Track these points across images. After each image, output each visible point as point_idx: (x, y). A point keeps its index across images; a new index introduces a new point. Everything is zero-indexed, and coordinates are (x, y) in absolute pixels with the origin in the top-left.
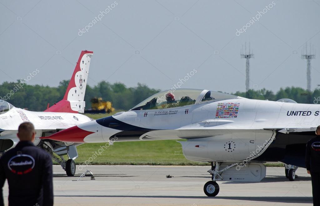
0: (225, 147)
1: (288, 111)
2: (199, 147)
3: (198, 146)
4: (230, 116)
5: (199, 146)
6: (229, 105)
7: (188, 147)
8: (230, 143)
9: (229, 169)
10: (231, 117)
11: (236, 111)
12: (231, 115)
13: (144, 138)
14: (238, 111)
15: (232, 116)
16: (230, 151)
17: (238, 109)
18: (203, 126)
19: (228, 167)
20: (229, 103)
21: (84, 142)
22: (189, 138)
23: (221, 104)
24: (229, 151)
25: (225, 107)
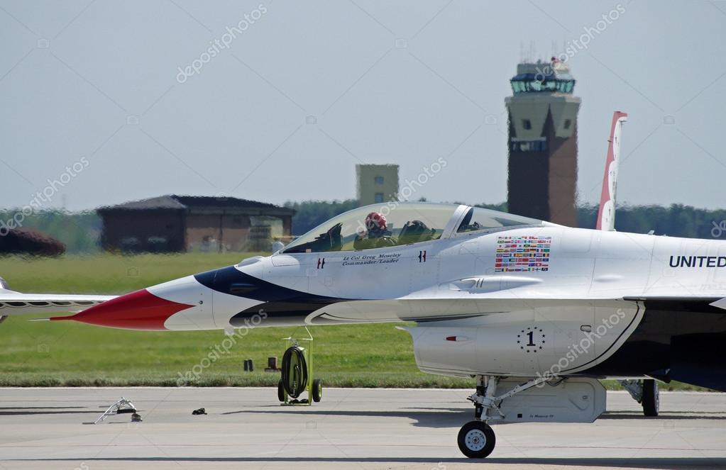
0: (518, 342)
1: (672, 257)
2: (455, 340)
3: (453, 339)
4: (531, 268)
5: (455, 338)
6: (525, 242)
7: (429, 341)
8: (532, 333)
9: (519, 392)
10: (533, 270)
11: (544, 255)
12: (533, 265)
13: (318, 318)
14: (548, 255)
15: (535, 267)
16: (532, 352)
17: (548, 250)
18: (468, 291)
19: (520, 389)
20: (526, 238)
21: (165, 329)
22: (422, 321)
23: (505, 240)
24: (528, 351)
25: (515, 246)
